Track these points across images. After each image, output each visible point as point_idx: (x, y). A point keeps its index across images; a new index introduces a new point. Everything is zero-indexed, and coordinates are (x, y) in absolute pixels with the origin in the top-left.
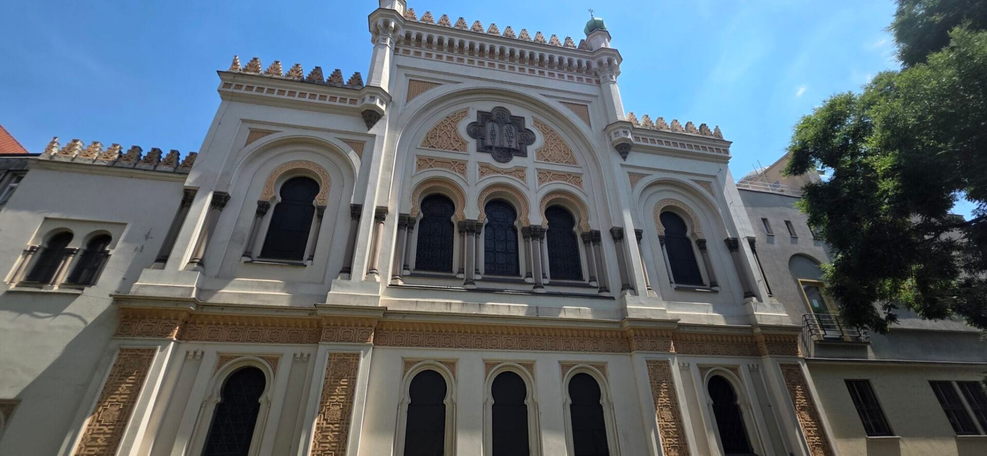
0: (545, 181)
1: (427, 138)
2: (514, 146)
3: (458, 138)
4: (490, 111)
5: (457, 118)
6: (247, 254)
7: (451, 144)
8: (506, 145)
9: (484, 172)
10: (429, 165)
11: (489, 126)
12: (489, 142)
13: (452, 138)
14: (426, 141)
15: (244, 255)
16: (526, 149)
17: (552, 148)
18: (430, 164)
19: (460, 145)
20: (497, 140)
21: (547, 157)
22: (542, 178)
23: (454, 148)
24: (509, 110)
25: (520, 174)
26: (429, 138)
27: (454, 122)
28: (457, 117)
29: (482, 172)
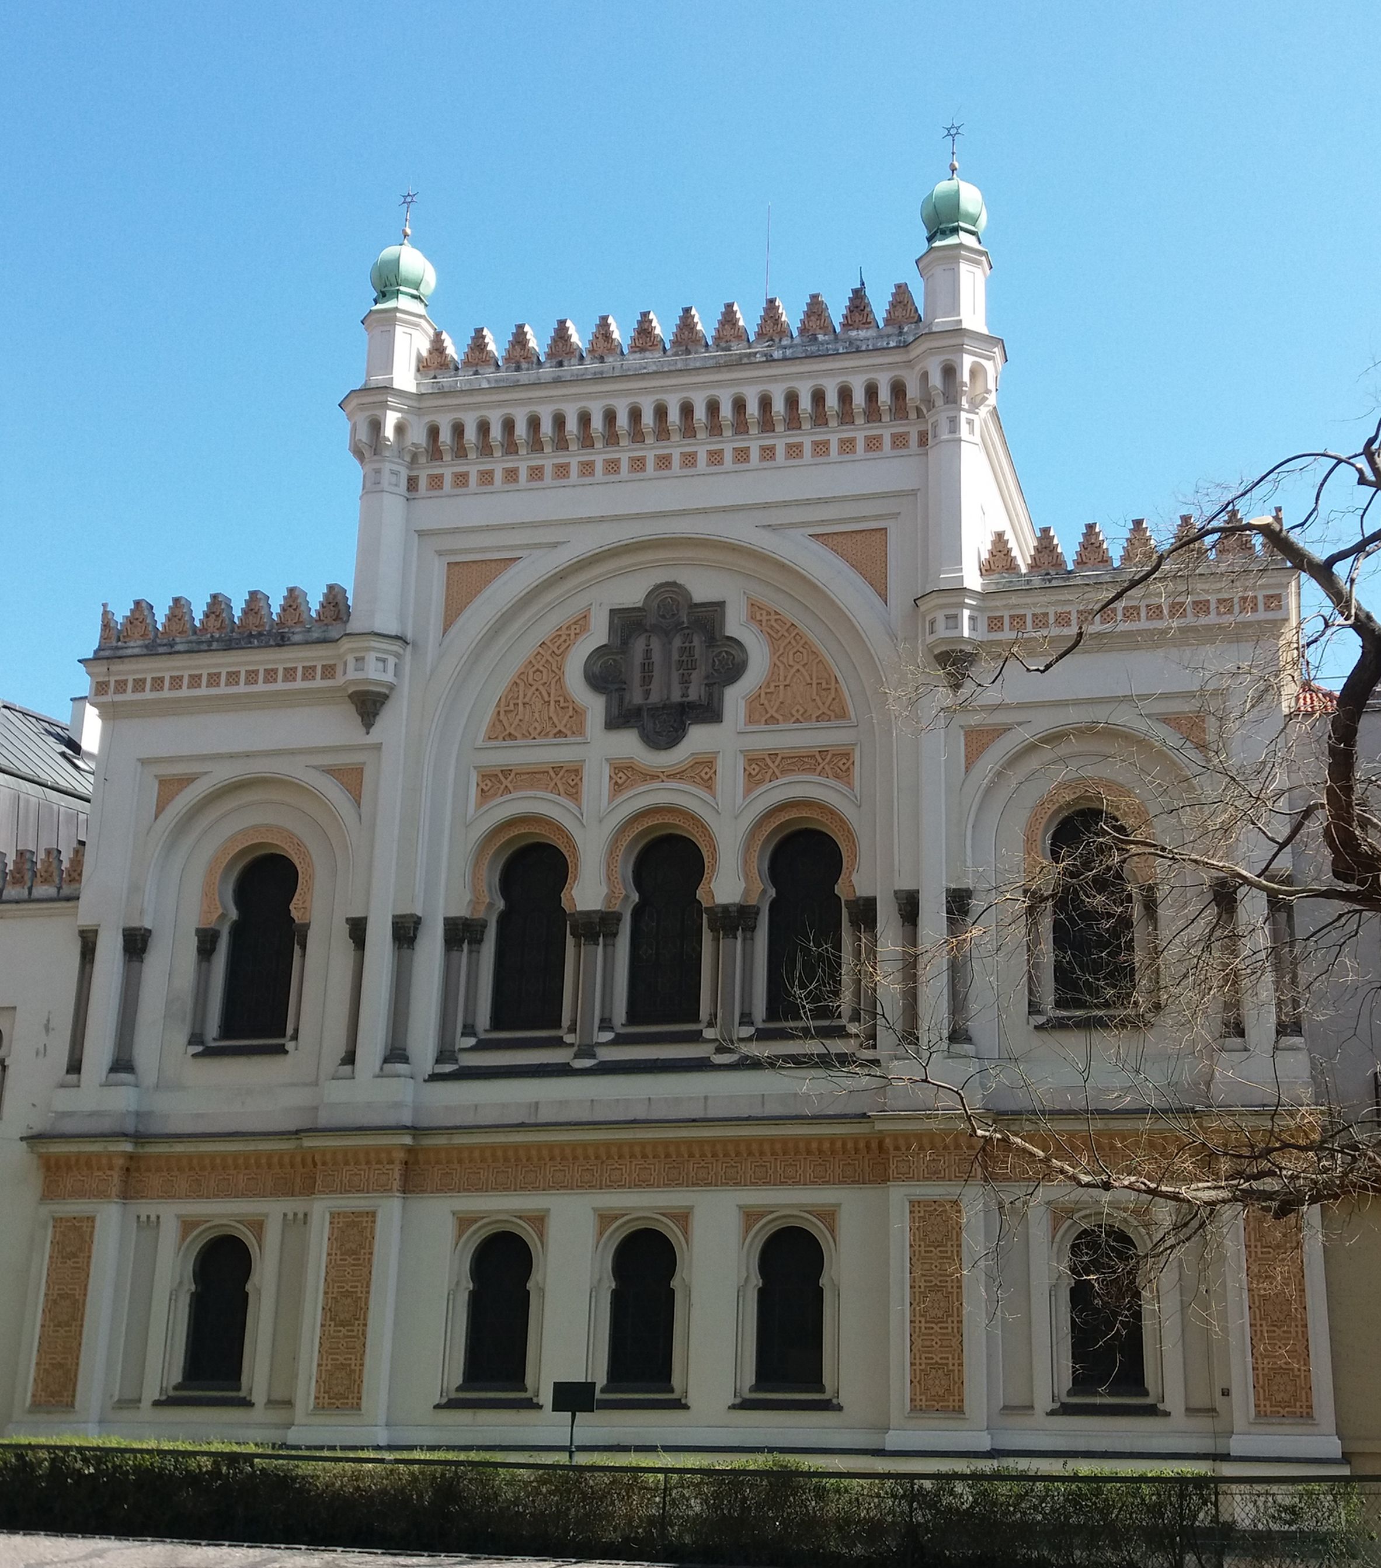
0: (761, 782)
1: (499, 712)
2: (693, 696)
3: (566, 700)
4: (640, 605)
5: (565, 641)
6: (196, 1038)
7: (550, 718)
8: (676, 697)
9: (620, 782)
10: (504, 786)
11: (639, 646)
12: (636, 698)
13: (552, 703)
14: (497, 723)
15: (190, 1043)
16: (721, 700)
17: (787, 683)
18: (505, 782)
19: (571, 717)
20: (655, 686)
21: (772, 712)
22: (754, 773)
23: (557, 730)
24: (688, 587)
25: (703, 774)
26: (502, 713)
27: (558, 656)
28: (564, 637)
29: (616, 783)
